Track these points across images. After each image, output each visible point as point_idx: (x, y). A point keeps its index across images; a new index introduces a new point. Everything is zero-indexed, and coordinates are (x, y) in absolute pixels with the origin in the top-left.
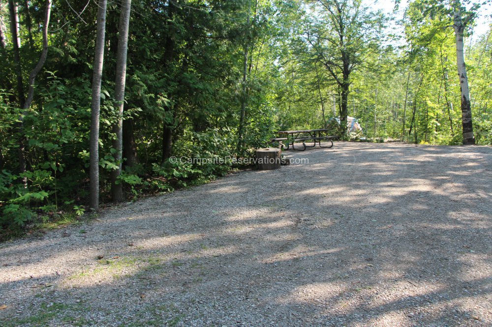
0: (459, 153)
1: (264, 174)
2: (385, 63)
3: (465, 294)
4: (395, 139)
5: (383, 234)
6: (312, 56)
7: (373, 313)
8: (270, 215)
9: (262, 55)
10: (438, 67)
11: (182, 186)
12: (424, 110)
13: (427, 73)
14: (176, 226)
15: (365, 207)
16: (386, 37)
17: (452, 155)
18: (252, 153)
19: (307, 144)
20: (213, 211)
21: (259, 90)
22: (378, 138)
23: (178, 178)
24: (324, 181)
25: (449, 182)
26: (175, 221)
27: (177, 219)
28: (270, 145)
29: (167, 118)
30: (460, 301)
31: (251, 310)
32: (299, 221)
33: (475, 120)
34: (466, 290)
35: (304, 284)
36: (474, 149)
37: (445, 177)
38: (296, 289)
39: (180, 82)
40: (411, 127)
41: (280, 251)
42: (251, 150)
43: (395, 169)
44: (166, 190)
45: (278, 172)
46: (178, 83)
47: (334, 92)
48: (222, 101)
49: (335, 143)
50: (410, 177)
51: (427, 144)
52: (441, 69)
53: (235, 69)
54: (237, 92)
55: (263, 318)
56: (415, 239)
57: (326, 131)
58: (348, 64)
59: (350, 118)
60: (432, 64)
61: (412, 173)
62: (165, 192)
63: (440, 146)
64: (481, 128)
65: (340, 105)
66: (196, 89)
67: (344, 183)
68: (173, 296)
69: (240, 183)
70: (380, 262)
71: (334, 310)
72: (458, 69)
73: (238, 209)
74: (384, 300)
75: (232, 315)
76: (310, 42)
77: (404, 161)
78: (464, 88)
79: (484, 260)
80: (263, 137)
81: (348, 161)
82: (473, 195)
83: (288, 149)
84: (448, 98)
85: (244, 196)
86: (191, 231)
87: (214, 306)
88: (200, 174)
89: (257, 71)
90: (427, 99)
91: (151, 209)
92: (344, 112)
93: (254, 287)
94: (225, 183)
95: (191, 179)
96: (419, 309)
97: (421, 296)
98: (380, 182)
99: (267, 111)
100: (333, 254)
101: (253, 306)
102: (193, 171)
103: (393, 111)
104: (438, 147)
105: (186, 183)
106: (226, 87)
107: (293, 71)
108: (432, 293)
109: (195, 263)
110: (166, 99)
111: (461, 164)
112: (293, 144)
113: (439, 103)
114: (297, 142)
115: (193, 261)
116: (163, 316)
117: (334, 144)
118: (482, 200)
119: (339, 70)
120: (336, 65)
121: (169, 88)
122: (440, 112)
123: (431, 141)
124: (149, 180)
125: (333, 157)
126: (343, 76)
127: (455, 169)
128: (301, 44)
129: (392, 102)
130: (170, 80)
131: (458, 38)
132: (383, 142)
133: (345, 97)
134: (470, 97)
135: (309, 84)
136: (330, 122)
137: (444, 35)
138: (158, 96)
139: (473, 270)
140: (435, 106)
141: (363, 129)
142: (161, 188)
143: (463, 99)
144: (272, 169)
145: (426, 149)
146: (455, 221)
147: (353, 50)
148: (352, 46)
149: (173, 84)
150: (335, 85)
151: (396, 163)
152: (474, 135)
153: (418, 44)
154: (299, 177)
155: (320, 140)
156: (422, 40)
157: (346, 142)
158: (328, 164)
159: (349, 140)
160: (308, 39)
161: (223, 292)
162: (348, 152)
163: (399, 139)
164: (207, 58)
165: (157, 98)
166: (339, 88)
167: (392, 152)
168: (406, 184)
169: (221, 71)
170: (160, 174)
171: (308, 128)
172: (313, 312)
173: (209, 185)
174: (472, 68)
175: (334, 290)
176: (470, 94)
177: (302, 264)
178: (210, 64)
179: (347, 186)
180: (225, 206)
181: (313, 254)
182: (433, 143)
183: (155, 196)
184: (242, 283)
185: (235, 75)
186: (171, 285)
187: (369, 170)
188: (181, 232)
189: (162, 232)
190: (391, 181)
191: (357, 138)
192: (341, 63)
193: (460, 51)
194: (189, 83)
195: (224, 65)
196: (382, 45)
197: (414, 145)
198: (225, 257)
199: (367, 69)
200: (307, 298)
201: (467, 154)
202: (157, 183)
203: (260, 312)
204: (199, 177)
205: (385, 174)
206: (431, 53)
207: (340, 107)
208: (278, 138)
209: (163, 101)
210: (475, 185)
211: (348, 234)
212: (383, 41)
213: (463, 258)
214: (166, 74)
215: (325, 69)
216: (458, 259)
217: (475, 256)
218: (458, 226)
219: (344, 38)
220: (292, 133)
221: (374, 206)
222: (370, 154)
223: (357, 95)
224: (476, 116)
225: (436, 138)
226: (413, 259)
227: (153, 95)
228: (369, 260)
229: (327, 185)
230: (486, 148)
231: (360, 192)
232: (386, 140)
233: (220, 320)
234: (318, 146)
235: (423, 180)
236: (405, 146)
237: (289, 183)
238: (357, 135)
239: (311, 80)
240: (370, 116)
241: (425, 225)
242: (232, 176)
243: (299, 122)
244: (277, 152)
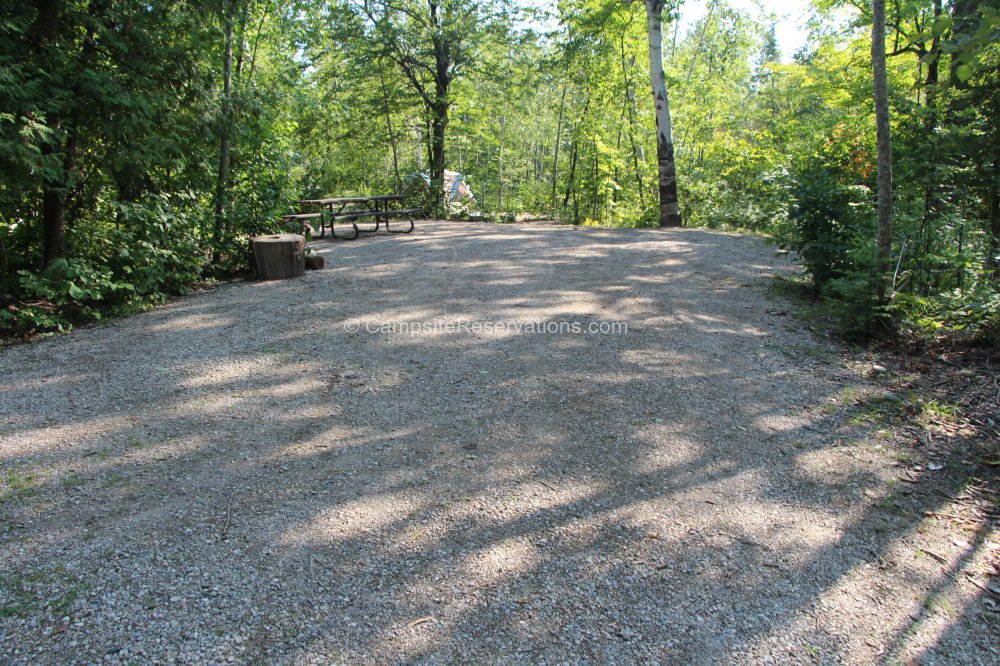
0: (651, 243)
1: (269, 288)
2: (519, 64)
3: (639, 497)
4: (538, 215)
5: (500, 396)
6: (373, 44)
7: (473, 544)
8: (278, 371)
9: (265, 36)
10: (616, 77)
11: (93, 319)
12: (591, 159)
13: (596, 87)
14: (75, 403)
15: (468, 348)
16: (521, 12)
17: (639, 246)
18: (245, 246)
19: (361, 226)
20: (158, 368)
21: (256, 113)
22: (504, 214)
23: (81, 301)
24: (392, 299)
25: (630, 295)
26: (74, 392)
27: (77, 390)
28: (282, 229)
29: (48, 170)
30: (630, 510)
31: (232, 560)
32: (335, 379)
33: (682, 179)
34: (642, 490)
35: (341, 501)
36: (679, 234)
37: (622, 288)
38: (323, 512)
39: (77, 90)
40: (568, 193)
41: (296, 441)
42: (242, 239)
43: (531, 273)
44: (55, 329)
45: (299, 282)
46: (72, 93)
47: (419, 120)
48: (174, 133)
49: (419, 224)
50: (558, 287)
51: (596, 224)
52: (623, 81)
53: (204, 65)
54: (208, 116)
55: (257, 574)
56: (558, 404)
57: (400, 200)
58: (447, 65)
59: (449, 174)
60: (607, 70)
61: (562, 280)
62: (51, 334)
63: (621, 229)
64: (693, 197)
65: (429, 147)
66: (116, 107)
67: (431, 302)
68: (65, 549)
69: (218, 308)
70: (491, 450)
71: (396, 546)
72: (652, 83)
73: (210, 362)
74: (494, 521)
75: (192, 574)
76: (370, 16)
77: (550, 258)
78: (662, 120)
79: (677, 433)
80: (266, 210)
81: (441, 259)
82: (669, 319)
83: (322, 237)
84: (635, 137)
85: (224, 334)
86: (109, 411)
87: (154, 561)
88: (132, 292)
89: (254, 73)
90: (598, 137)
91: (18, 370)
92: (437, 162)
93: (239, 515)
94: (186, 309)
95: (112, 304)
96: (558, 530)
97: (562, 508)
98: (502, 297)
99: (275, 158)
100: (402, 440)
101: (236, 552)
102: (114, 287)
103: (535, 161)
104: (615, 230)
105: (100, 312)
106: (183, 104)
107: (334, 75)
108: (583, 500)
109: (114, 478)
110: (43, 127)
111: (656, 261)
112: (332, 226)
113: (618, 147)
114: (342, 222)
115: (110, 473)
116: (40, 592)
117: (415, 226)
118: (685, 328)
119: (427, 76)
120: (422, 65)
121: (51, 103)
122: (621, 164)
123: (604, 221)
124: (13, 308)
125: (412, 251)
126: (436, 88)
127: (642, 272)
128: (350, 19)
129: (533, 143)
130: (51, 84)
131: (652, 23)
132: (515, 222)
133: (439, 131)
134: (672, 137)
135: (367, 103)
136: (410, 180)
137: (627, 15)
138: (24, 118)
139: (658, 453)
140: (613, 151)
141: (475, 196)
142: (42, 325)
143: (661, 139)
144: (287, 278)
145: (593, 235)
146: (635, 368)
147: (455, 36)
148: (454, 27)
149: (59, 93)
150: (420, 105)
151: (533, 261)
152: (679, 209)
153: (580, 30)
154: (341, 292)
155: (387, 217)
156: (587, 23)
157: (442, 222)
158: (402, 266)
159: (448, 218)
160: (365, 9)
161: (175, 530)
162: (443, 241)
163: (546, 216)
164: (138, 40)
165: (20, 124)
166: (427, 112)
167: (528, 240)
168: (550, 301)
169: (171, 69)
170: (37, 295)
171: (368, 193)
172: (356, 553)
173: (151, 313)
174: (677, 82)
175: (398, 509)
176: (672, 132)
177: (339, 464)
178: (147, 54)
179: (435, 308)
180: (185, 357)
181: (360, 442)
182: (608, 223)
183: (29, 342)
184: (215, 508)
185: (203, 78)
186: (60, 528)
187: (481, 276)
188: (87, 415)
189: (42, 417)
190: (523, 296)
191: (463, 214)
192: (432, 62)
193: (655, 49)
194: (99, 92)
195: (178, 56)
196: (514, 28)
197: (571, 227)
198: (181, 462)
199: (483, 76)
200: (346, 527)
201: (666, 243)
202: (32, 315)
203: (248, 564)
204: (129, 299)
205: (511, 282)
206: (605, 49)
207: (429, 150)
208: (298, 212)
209: (35, 132)
210: (674, 300)
211: (431, 401)
212: (514, 19)
213: (641, 434)
214: (41, 70)
215: (399, 71)
216: (633, 436)
217: (663, 429)
218: (639, 377)
219: (438, 10)
220: (330, 204)
221: (485, 346)
222: (486, 244)
223: (463, 126)
224: (684, 173)
225: (613, 214)
226: (551, 438)
227: (10, 117)
228: (471, 447)
229: (395, 306)
230: (698, 233)
231: (460, 318)
232: (519, 218)
233: (167, 586)
234: (385, 229)
235: (582, 293)
236: (554, 228)
237: (320, 305)
238: (464, 208)
239: (372, 94)
240: (490, 170)
241: (580, 376)
242: (201, 294)
243: (349, 181)
244: (297, 243)
